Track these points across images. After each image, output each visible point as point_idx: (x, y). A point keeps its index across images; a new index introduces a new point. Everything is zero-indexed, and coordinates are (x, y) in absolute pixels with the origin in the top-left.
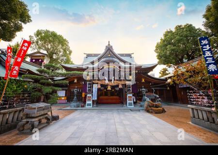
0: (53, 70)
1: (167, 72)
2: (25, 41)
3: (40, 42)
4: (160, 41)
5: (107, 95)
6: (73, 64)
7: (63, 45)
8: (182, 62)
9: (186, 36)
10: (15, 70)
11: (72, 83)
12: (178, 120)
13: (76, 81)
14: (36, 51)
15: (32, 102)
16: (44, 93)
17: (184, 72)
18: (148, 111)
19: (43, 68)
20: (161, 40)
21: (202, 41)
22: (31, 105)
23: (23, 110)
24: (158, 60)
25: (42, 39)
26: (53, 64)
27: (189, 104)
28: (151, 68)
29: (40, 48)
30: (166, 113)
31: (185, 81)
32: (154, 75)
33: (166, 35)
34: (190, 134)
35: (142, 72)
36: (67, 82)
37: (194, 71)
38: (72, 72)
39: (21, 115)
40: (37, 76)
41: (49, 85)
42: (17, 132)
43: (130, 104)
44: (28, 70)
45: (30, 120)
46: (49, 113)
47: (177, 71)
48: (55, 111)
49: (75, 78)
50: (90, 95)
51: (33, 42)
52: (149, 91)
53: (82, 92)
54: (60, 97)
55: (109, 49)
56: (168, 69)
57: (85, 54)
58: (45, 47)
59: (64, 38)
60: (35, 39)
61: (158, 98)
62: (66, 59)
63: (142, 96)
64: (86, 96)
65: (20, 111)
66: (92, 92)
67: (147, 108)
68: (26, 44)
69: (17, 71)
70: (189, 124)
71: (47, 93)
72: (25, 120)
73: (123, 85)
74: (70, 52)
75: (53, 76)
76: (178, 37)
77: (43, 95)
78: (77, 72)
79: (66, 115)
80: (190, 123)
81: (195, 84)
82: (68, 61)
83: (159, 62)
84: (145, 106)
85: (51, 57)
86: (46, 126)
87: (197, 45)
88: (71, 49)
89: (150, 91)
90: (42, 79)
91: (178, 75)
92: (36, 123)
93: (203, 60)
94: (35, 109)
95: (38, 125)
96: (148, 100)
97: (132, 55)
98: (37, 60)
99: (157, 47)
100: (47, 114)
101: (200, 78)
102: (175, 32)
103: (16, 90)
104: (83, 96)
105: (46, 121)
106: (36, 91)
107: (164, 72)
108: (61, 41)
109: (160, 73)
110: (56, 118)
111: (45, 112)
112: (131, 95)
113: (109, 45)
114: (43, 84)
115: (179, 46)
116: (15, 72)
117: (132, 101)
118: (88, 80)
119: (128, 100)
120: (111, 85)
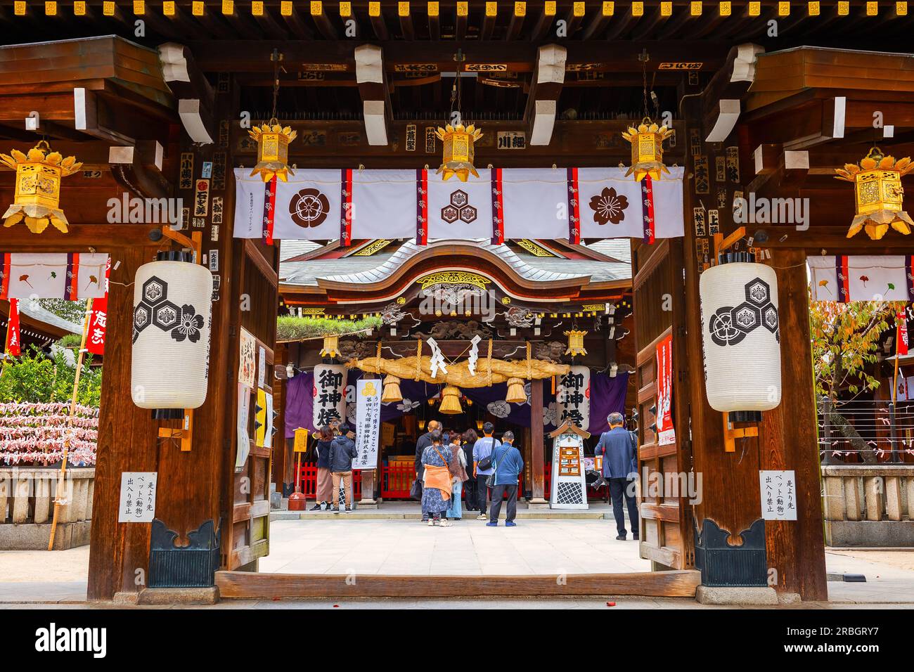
43: (570, 493)
104: (300, 447)
112: (576, 442)
117: (579, 475)
118: (328, 355)
119: (560, 470)
120: (463, 384)
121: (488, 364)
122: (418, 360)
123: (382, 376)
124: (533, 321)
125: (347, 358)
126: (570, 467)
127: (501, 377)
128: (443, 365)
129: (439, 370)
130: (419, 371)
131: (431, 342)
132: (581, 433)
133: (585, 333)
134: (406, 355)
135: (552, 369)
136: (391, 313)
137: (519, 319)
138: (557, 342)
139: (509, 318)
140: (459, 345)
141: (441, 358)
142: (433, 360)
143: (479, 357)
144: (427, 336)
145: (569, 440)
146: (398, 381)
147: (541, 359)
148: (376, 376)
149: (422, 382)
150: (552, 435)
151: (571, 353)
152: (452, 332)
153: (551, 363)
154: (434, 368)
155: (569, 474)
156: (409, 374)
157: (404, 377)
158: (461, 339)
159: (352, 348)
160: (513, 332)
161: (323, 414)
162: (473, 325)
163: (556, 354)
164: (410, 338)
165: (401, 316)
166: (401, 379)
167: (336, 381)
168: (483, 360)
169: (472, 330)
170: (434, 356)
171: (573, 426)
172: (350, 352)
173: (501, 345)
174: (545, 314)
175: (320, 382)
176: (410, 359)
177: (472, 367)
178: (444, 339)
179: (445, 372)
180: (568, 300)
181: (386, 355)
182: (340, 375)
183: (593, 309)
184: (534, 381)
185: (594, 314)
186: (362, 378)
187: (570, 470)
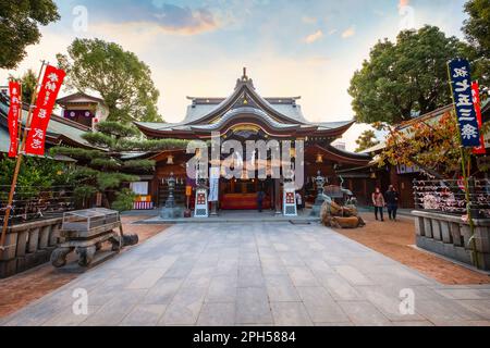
0: (118, 137)
1: (373, 140)
2: (50, 70)
3: (82, 71)
4: (361, 67)
5: (240, 192)
6: (163, 122)
7: (137, 78)
8: (408, 118)
9: (422, 57)
10: (37, 138)
11: (161, 164)
12: (390, 241)
13: (170, 160)
14: (75, 91)
15: (78, 207)
16: (102, 188)
17: (409, 140)
18: (327, 224)
19: (94, 131)
20: (364, 65)
21: (456, 70)
22: (75, 214)
23: (59, 223)
24: (354, 113)
25: (87, 61)
26: (118, 123)
27: (414, 208)
28: (339, 131)
29: (83, 84)
30: (364, 228)
31: (411, 160)
32: (344, 147)
33: (375, 54)
34: (411, 268)
35: (319, 141)
36: (153, 162)
37: (431, 138)
38: (161, 140)
39: (57, 233)
40: (84, 151)
41: (111, 169)
42: (53, 268)
43: (290, 210)
44: (62, 137)
45: (77, 244)
46: (117, 230)
47: (395, 138)
48: (128, 226)
49: (168, 153)
50: (204, 191)
51: (69, 71)
52: (331, 182)
53: (185, 185)
54: (138, 196)
55: (245, 87)
56: (376, 132)
57: (188, 98)
58: (96, 83)
59: (140, 61)
60: (71, 62)
61: (350, 196)
62: (145, 111)
63: (315, 193)
64: (193, 193)
65: (53, 226)
66: (208, 185)
67: (325, 217)
68: (54, 77)
69: (40, 140)
70: (412, 249)
71: (108, 188)
72: (67, 245)
74: (156, 95)
75: (119, 150)
76: (402, 59)
77: (101, 191)
78: (173, 140)
79: (153, 234)
80: (415, 246)
81: (432, 165)
82: (151, 115)
83: (356, 117)
84: (321, 213)
85: (112, 107)
86: (112, 256)
87: (445, 78)
88: (156, 86)
89: (333, 181)
90: (96, 156)
91: (396, 147)
92: (91, 251)
93: (453, 112)
94: (85, 220)
95: (95, 254)
96: (328, 200)
97: (297, 102)
98: (80, 114)
99: (353, 82)
100: (111, 231)
101: (443, 153)
102: (397, 47)
103: (39, 182)
104: (188, 193)
105: (111, 246)
106: (84, 183)
107: (367, 140)
108: (133, 67)
109: (358, 142)
110: (131, 241)
111: (109, 226)
112: (292, 190)
113: (245, 77)
114: (99, 167)
115: (403, 80)
116: (37, 142)
119: (286, 201)
126: (290, 200)
155: (290, 203)
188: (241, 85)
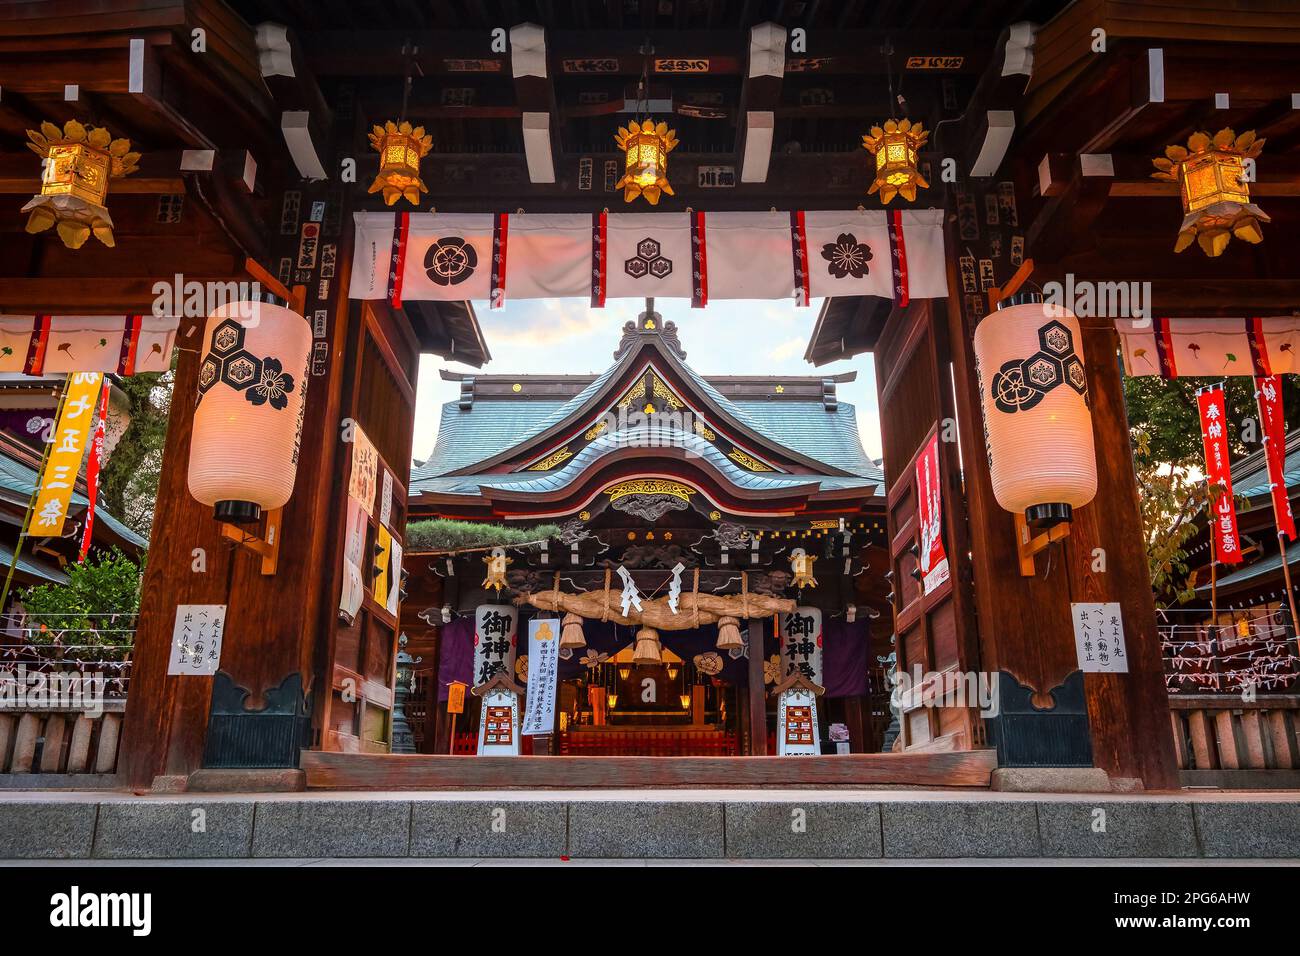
50: (508, 700)
53: (443, 677)
64: (473, 703)
66: (522, 681)
73: (744, 624)
104: (455, 705)
112: (807, 700)
113: (650, 315)
117: (811, 742)
118: (493, 587)
119: (787, 737)
120: (662, 625)
121: (694, 600)
122: (605, 596)
123: (560, 614)
124: (750, 542)
125: (517, 591)
126: (800, 732)
127: (710, 615)
128: (637, 601)
129: (632, 607)
130: (606, 608)
131: (622, 572)
132: (814, 688)
133: (814, 558)
134: (590, 589)
135: (773, 604)
136: (571, 531)
137: (731, 539)
138: (779, 572)
139: (719, 537)
140: (658, 576)
141: (634, 592)
142: (625, 595)
143: (682, 591)
144: (616, 565)
145: (798, 698)
146: (580, 620)
147: (760, 593)
148: (553, 615)
149: (610, 623)
150: (776, 690)
151: (796, 585)
152: (648, 559)
153: (772, 597)
154: (625, 604)
155: (800, 742)
156: (593, 612)
157: (588, 616)
158: (659, 568)
159: (523, 578)
160: (725, 559)
161: (486, 668)
162: (674, 551)
163: (779, 586)
164: (596, 567)
165: (584, 535)
166: (584, 618)
167: (504, 626)
168: (686, 594)
169: (674, 557)
170: (626, 589)
171: (803, 679)
172: (520, 583)
173: (710, 575)
174: (765, 533)
175: (483, 627)
176: (595, 594)
177: (673, 603)
178: (638, 568)
179: (640, 609)
180: (793, 514)
181: (565, 588)
182: (508, 618)
183: (825, 526)
184: (751, 620)
185: (826, 532)
186: (535, 618)
187: (800, 735)
188: (639, 344)
